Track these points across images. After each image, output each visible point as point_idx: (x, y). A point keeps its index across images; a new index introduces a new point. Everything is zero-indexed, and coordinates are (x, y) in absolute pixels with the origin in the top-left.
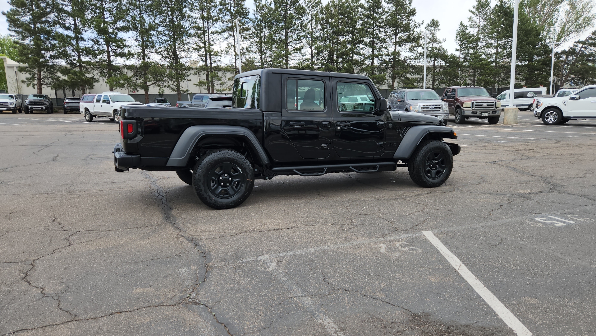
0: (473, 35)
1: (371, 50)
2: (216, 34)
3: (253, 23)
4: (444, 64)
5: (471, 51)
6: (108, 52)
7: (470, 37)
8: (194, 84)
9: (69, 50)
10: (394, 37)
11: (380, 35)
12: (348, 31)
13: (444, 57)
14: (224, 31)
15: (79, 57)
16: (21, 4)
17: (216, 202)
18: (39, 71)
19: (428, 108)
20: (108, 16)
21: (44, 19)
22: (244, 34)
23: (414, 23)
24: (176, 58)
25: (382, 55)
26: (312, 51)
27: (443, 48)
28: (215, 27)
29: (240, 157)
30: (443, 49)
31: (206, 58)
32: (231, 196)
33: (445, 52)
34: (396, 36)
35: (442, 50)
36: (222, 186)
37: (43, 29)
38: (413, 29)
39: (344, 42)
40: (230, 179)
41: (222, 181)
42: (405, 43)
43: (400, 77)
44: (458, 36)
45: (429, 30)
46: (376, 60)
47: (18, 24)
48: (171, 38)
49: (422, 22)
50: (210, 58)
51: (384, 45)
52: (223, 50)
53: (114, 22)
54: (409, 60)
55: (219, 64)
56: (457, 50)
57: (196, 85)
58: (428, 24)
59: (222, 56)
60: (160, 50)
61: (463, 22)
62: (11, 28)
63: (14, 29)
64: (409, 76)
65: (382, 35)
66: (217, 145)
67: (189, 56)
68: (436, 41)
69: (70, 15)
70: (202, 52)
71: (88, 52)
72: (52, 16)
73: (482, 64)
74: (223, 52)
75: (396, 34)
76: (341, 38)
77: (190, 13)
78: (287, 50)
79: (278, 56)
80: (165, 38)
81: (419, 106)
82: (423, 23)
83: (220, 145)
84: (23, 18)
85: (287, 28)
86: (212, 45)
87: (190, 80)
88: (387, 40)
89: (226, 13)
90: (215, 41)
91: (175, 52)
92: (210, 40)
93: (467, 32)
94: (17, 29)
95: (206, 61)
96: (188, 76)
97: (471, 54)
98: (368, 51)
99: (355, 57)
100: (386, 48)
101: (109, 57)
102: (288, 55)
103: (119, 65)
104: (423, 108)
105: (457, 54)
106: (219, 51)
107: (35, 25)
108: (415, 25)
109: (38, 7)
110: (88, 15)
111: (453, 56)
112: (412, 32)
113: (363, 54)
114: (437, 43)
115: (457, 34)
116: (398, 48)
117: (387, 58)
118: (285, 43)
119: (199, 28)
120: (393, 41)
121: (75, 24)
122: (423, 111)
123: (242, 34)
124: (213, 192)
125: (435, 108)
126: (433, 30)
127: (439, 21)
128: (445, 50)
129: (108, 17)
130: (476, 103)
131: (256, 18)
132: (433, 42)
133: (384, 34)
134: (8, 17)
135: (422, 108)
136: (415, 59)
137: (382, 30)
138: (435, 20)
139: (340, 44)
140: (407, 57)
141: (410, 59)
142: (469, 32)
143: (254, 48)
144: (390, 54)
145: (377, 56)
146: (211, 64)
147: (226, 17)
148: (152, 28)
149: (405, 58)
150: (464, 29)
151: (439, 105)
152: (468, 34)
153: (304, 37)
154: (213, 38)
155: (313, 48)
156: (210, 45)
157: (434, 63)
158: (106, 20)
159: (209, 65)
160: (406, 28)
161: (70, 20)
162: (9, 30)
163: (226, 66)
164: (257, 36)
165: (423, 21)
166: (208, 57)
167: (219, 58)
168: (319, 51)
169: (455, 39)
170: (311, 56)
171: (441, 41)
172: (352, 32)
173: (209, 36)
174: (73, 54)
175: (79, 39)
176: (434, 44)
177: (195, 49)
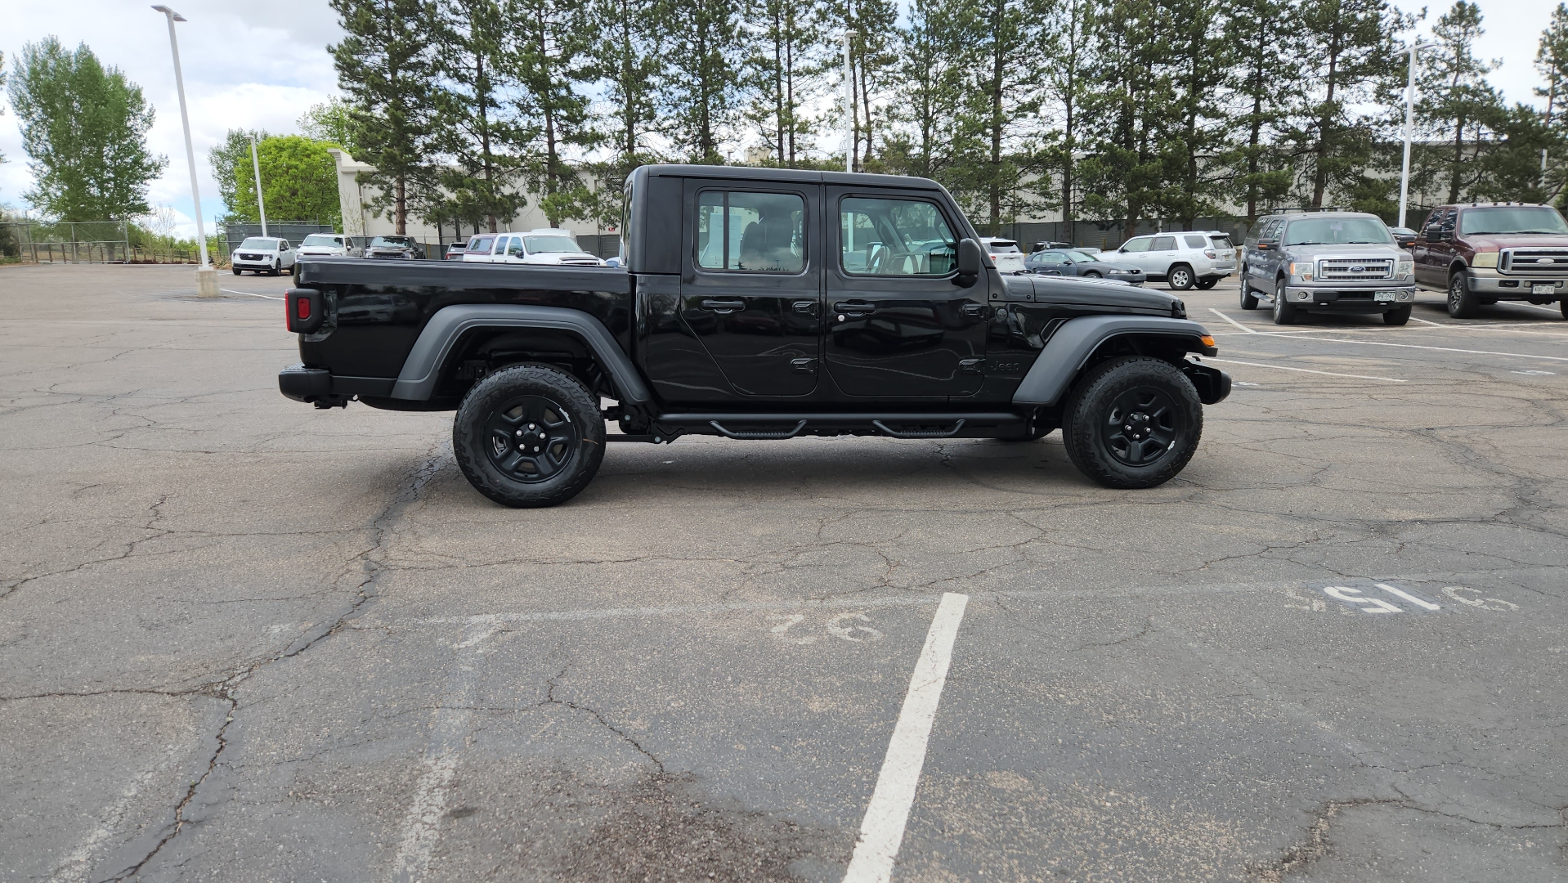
1: (1253, 101)
2: (807, 77)
3: (907, 40)
4: (1490, 137)
6: (550, 132)
9: (462, 129)
10: (1327, 59)
11: (1281, 57)
12: (1178, 50)
13: (1492, 115)
14: (826, 66)
15: (486, 146)
16: (365, 26)
17: (504, 488)
18: (401, 182)
19: (1345, 269)
20: (553, 43)
21: (413, 60)
22: (880, 73)
23: (1395, 16)
24: (707, 141)
25: (1283, 115)
26: (1070, 109)
27: (1489, 87)
28: (808, 58)
29: (565, 383)
30: (1490, 91)
31: (780, 140)
32: (543, 477)
33: (1493, 99)
34: (1334, 57)
35: (1487, 94)
36: (522, 452)
37: (408, 83)
38: (1390, 35)
39: (1167, 80)
40: (542, 436)
41: (522, 440)
42: (1362, 77)
43: (1339, 177)
44: (1548, 48)
45: (1445, 37)
46: (1265, 128)
47: (358, 73)
48: (694, 92)
49: (1421, 13)
50: (792, 139)
51: (1295, 85)
52: (822, 117)
53: (565, 59)
54: (1376, 127)
55: (811, 154)
56: (1542, 93)
58: (1444, 19)
59: (819, 133)
60: (666, 124)
62: (344, 84)
63: (350, 85)
64: (1370, 173)
65: (1288, 57)
66: (529, 353)
67: (737, 137)
68: (1469, 68)
69: (468, 47)
70: (772, 122)
71: (504, 133)
72: (431, 52)
74: (822, 123)
75: (1334, 50)
76: (1158, 71)
77: (744, 25)
78: (997, 111)
79: (973, 128)
80: (680, 93)
81: (1316, 262)
82: (1423, 16)
83: (535, 354)
84: (369, 59)
85: (1001, 50)
86: (796, 106)
88: (1305, 71)
89: (835, 21)
90: (803, 94)
91: (706, 128)
92: (793, 94)
94: (356, 85)
95: (780, 149)
98: (1242, 105)
99: (1200, 122)
100: (1300, 93)
101: (551, 144)
102: (997, 126)
103: (574, 163)
104: (1330, 269)
105: (1540, 105)
106: (812, 119)
107: (394, 74)
108: (1397, 21)
109: (401, 30)
110: (510, 44)
111: (1524, 112)
112: (1384, 43)
113: (1223, 115)
114: (1471, 72)
115: (1544, 44)
116: (1339, 94)
117: (1301, 122)
118: (994, 90)
119: (765, 64)
120: (1325, 71)
121: (479, 68)
123: (873, 73)
124: (498, 463)
126: (1458, 35)
127: (1480, 5)
128: (1496, 92)
129: (551, 49)
130: (1516, 253)
131: (917, 29)
132: (1460, 71)
133: (1292, 52)
134: (338, 58)
135: (1325, 269)
136: (1394, 123)
137: (1289, 41)
139: (1153, 86)
140: (1367, 119)
141: (1376, 123)
143: (907, 110)
144: (1312, 111)
145: (1270, 119)
146: (792, 154)
147: (836, 30)
148: (650, 67)
149: (1362, 119)
151: (1383, 260)
153: (1049, 71)
154: (801, 87)
155: (1073, 101)
156: (791, 106)
157: (1458, 133)
158: (548, 54)
159: (787, 157)
160: (1368, 33)
161: (469, 59)
162: (341, 87)
163: (830, 159)
164: (918, 77)
165: (1424, 10)
166: (786, 137)
167: (810, 138)
168: (1092, 111)
169: (1536, 57)
170: (1066, 123)
171: (1485, 67)
172: (1192, 52)
173: (790, 83)
174: (471, 139)
175: (485, 103)
176: (1461, 77)
177: (753, 117)
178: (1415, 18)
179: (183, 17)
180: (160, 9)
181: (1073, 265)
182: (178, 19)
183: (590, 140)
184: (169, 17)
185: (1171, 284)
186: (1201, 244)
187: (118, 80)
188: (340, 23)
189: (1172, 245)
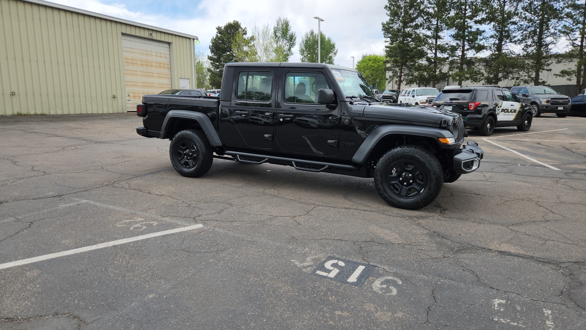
6: (463, 47)
8: (554, 75)
15: (435, 54)
16: (394, 14)
18: (401, 69)
20: (470, 10)
21: (412, 24)
24: (540, 44)
32: (190, 167)
47: (390, 31)
57: (557, 75)
63: (387, 36)
69: (434, 17)
71: (442, 49)
72: (419, 20)
87: (550, 70)
91: (540, 38)
96: (548, 65)
101: (463, 51)
110: (452, 13)
121: (437, 24)
129: (469, 13)
134: (383, 27)
158: (467, 15)
161: (434, 21)
162: (385, 37)
174: (429, 51)
175: (437, 37)
177: (564, 32)
179: (324, 20)
180: (316, 18)
182: (322, 20)
183: (480, 48)
184: (319, 20)
187: (329, 41)
188: (387, 14)
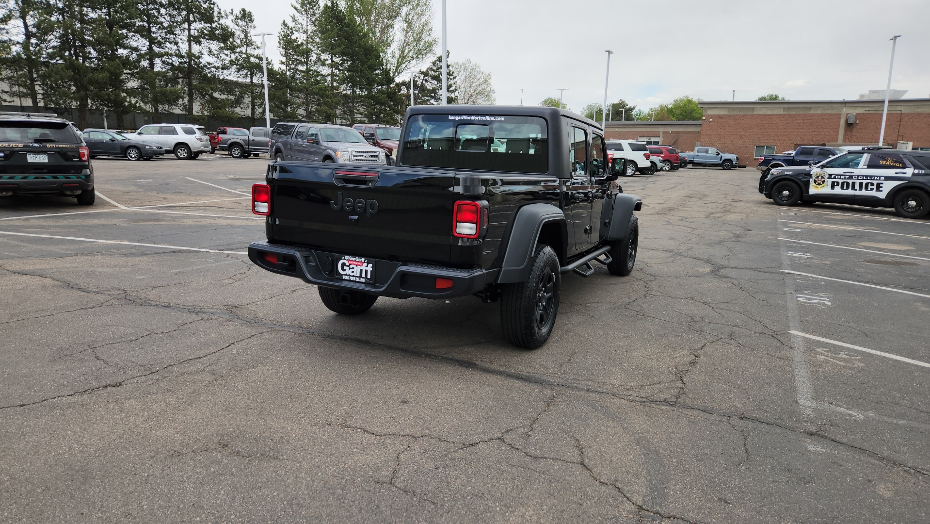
0: (302, 44)
1: (148, 44)
5: (303, 68)
7: (298, 46)
10: (186, 26)
11: (160, 19)
19: (362, 156)
23: (218, 10)
25: (167, 55)
26: (26, 26)
27: (265, 56)
30: (266, 59)
33: (269, 64)
34: (189, 25)
38: (218, 20)
42: (208, 41)
44: (282, 41)
45: (238, 25)
46: (157, 62)
49: (231, 12)
51: (172, 38)
54: (214, 69)
56: (282, 63)
58: (236, 16)
61: (286, 22)
65: (165, 21)
68: (252, 45)
73: (320, 89)
75: (189, 22)
81: (350, 151)
82: (232, 13)
88: (178, 31)
93: (293, 37)
97: (301, 71)
98: (142, 44)
99: (121, 52)
100: (176, 43)
104: (356, 156)
105: (283, 67)
108: (219, 13)
111: (283, 74)
112: (216, 24)
113: (136, 49)
114: (253, 47)
115: (280, 39)
116: (196, 48)
117: (176, 61)
120: (186, 33)
122: (357, 160)
125: (372, 156)
126: (245, 26)
127: (253, 13)
128: (270, 60)
132: (248, 45)
133: (168, 18)
135: (354, 156)
136: (222, 68)
137: (163, 11)
138: (248, 11)
140: (209, 64)
142: (297, 38)
144: (183, 55)
145: (160, 56)
149: (206, 64)
150: (288, 32)
151: (376, 152)
152: (295, 41)
155: (30, 21)
157: (252, 78)
160: (207, 17)
165: (232, 10)
168: (44, 30)
169: (278, 45)
171: (259, 46)
176: (249, 49)
178: (228, 14)
181: (116, 141)
185: (177, 156)
186: (194, 133)
189: (174, 132)
